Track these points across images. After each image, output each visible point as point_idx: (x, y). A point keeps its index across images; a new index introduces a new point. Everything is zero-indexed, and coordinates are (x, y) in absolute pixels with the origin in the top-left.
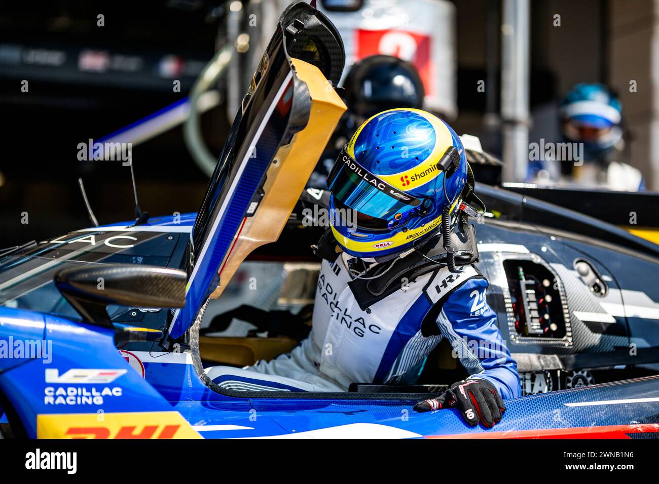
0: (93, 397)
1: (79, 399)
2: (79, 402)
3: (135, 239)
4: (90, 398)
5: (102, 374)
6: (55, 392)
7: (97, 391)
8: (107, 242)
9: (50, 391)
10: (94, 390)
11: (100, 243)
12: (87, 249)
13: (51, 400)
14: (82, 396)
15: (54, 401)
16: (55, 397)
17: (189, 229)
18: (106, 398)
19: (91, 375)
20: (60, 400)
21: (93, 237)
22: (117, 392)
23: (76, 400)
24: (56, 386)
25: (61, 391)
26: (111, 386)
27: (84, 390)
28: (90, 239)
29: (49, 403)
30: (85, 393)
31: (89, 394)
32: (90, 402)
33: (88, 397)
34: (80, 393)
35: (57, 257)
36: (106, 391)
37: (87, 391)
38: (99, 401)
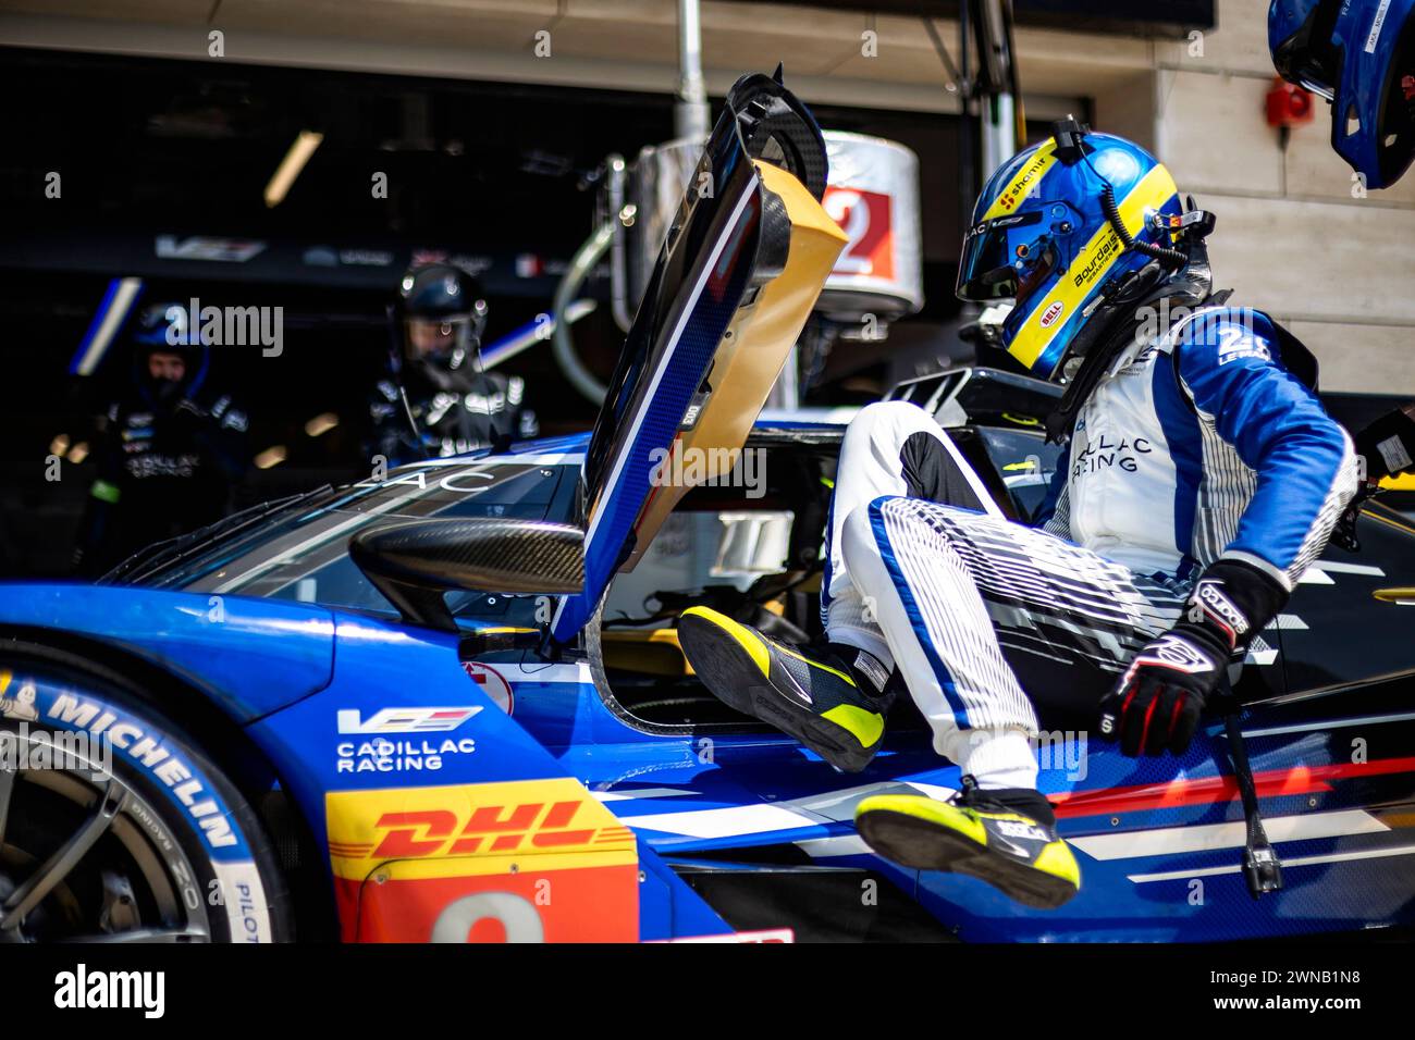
0: (424, 757)
1: (399, 761)
2: (399, 767)
3: (491, 477)
4: (420, 760)
5: (437, 715)
6: (356, 750)
7: (430, 746)
8: (444, 483)
9: (346, 750)
10: (425, 744)
11: (433, 486)
12: (414, 495)
13: (350, 765)
14: (404, 756)
15: (355, 767)
16: (357, 760)
17: (579, 459)
18: (447, 757)
19: (420, 718)
20: (365, 765)
21: (422, 476)
22: (466, 746)
23: (394, 764)
24: (358, 739)
25: (365, 748)
26: (455, 736)
27: (408, 745)
28: (416, 479)
29: (345, 770)
30: (409, 751)
31: (417, 752)
32: (418, 766)
33: (415, 757)
34: (400, 752)
35: (365, 510)
36: (448, 746)
37: (413, 747)
38: (435, 764)
